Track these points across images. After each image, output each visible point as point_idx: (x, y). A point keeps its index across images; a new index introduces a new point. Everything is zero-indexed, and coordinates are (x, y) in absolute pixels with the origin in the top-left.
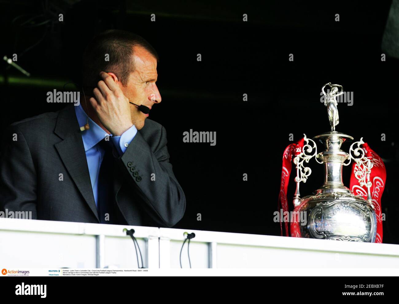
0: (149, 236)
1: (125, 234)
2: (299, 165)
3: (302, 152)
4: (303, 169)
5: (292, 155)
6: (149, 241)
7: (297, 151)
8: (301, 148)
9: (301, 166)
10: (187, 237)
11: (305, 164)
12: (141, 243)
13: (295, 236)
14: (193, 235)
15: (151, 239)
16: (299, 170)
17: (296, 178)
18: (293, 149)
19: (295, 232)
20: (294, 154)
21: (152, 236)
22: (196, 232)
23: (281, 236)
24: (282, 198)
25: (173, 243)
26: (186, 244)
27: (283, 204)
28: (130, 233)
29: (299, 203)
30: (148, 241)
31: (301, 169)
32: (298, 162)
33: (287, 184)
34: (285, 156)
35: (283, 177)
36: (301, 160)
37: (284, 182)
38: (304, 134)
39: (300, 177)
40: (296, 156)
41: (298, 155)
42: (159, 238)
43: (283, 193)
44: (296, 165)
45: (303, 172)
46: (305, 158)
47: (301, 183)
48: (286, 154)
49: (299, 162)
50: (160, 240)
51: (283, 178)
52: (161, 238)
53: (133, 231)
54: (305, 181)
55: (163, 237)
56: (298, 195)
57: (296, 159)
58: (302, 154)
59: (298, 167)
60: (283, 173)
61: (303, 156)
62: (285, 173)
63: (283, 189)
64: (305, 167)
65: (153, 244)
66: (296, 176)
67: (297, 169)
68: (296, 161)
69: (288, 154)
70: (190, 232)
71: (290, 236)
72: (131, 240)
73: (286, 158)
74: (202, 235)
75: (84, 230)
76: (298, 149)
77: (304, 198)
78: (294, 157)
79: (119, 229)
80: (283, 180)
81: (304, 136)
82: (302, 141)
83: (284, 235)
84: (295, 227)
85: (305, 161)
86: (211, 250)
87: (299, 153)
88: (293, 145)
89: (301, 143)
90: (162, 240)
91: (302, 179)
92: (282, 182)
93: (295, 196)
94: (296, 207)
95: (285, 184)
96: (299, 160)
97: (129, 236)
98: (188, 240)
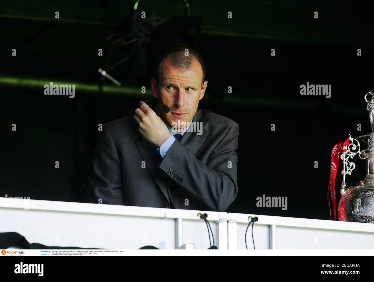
0: (220, 219)
1: (199, 218)
2: (346, 161)
3: (348, 149)
4: (349, 164)
5: (339, 152)
6: (220, 224)
7: (344, 149)
8: (346, 146)
9: (347, 161)
10: (251, 220)
11: (351, 160)
12: (212, 225)
13: (341, 220)
14: (256, 219)
15: (221, 222)
16: (345, 164)
17: (343, 171)
18: (340, 147)
19: (342, 216)
20: (341, 151)
21: (222, 220)
22: (259, 216)
23: (330, 220)
24: (330, 188)
25: (240, 226)
26: (250, 227)
27: (331, 193)
28: (204, 217)
29: (345, 192)
30: (218, 224)
31: (347, 164)
32: (344, 158)
33: (335, 177)
34: (334, 153)
35: (332, 171)
36: (347, 156)
37: (333, 175)
38: (350, 135)
39: (346, 170)
40: (343, 153)
41: (344, 152)
42: (228, 221)
43: (332, 184)
44: (342, 161)
45: (349, 166)
46: (350, 155)
47: (347, 175)
48: (334, 152)
49: (345, 158)
50: (229, 223)
51: (332, 172)
52: (230, 221)
53: (206, 215)
54: (350, 173)
55: (231, 220)
56: (344, 186)
57: (343, 155)
58: (347, 151)
59: (344, 162)
60: (332, 168)
61: (349, 153)
62: (333, 168)
63: (331, 181)
64: (350, 162)
65: (222, 226)
66: (343, 169)
67: (343, 163)
68: (343, 157)
69: (336, 151)
70: (254, 216)
71: (338, 220)
72: (204, 224)
73: (335, 154)
74: (263, 219)
75: (165, 214)
76: (345, 147)
77: (349, 188)
78: (341, 154)
79: (194, 214)
80: (332, 173)
81: (349, 136)
82: (348, 140)
83: (333, 219)
84: (342, 212)
85: (350, 157)
86: (272, 231)
87: (346, 150)
88: (340, 144)
89: (347, 142)
90: (230, 223)
91: (347, 173)
92: (331, 175)
93: (342, 187)
94: (343, 196)
95: (333, 176)
96: (345, 156)
97: (203, 219)
98: (252, 223)
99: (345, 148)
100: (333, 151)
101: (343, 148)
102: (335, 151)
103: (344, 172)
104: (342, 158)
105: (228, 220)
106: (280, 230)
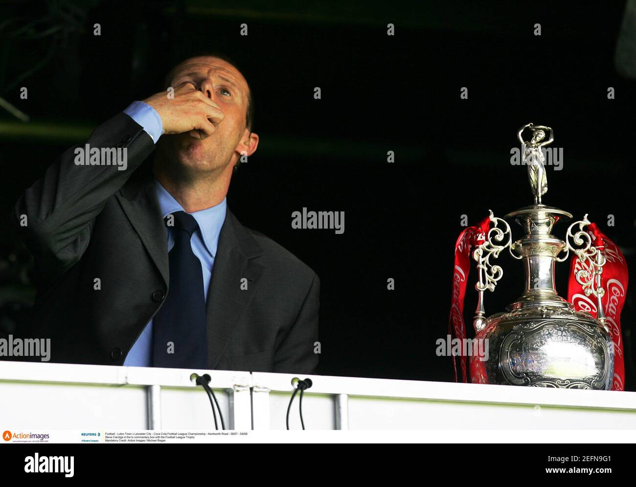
0: (235, 385)
1: (193, 384)
2: (483, 263)
3: (487, 240)
4: (489, 268)
5: (470, 246)
6: (235, 394)
7: (479, 239)
8: (484, 234)
9: (486, 264)
10: (298, 386)
11: (493, 261)
12: (221, 398)
13: (477, 382)
14: (308, 383)
15: (238, 391)
16: (483, 270)
17: (478, 284)
18: (472, 236)
19: (478, 374)
20: (475, 244)
21: (239, 386)
22: (314, 378)
23: (455, 382)
24: (454, 318)
25: (275, 398)
26: (297, 399)
27: (456, 327)
28: (203, 381)
29: (484, 326)
30: (233, 394)
31: (486, 269)
32: (481, 257)
33: (462, 295)
34: (459, 247)
35: (456, 283)
36: (485, 254)
37: (458, 292)
38: (490, 210)
39: (484, 282)
40: (478, 247)
41: (481, 246)
42: (251, 389)
43: (456, 310)
44: (477, 263)
45: (490, 273)
46: (492, 251)
47: (487, 292)
48: (460, 245)
49: (483, 257)
50: (253, 393)
51: (456, 285)
52: (255, 389)
53: (207, 378)
54: (493, 287)
55: (257, 387)
56: (481, 313)
57: (478, 252)
58: (487, 243)
59: (481, 266)
60: (456, 277)
61: (489, 247)
62: (458, 277)
63: (456, 304)
64: (493, 265)
65: (241, 399)
66: (478, 280)
67: (479, 268)
68: (477, 255)
69: (464, 244)
70: (302, 377)
71: (469, 381)
72: (204, 395)
73: (461, 251)
74: (322, 383)
75: (126, 378)
76: (480, 235)
77: (492, 318)
78: (474, 248)
79: (183, 376)
80: (457, 287)
81: (489, 214)
82: (487, 221)
83: (461, 380)
84: (477, 365)
85: (491, 256)
86: (339, 407)
87: (483, 242)
88: (472, 229)
89: (485, 226)
90: (256, 392)
91: (488, 286)
92: (455, 291)
93: (477, 315)
94: (479, 333)
95: (459, 294)
96: (481, 253)
97: (201, 387)
98: (299, 392)
99: (481, 237)
100: (458, 243)
101: (477, 237)
102: (462, 243)
103: (480, 285)
104: (476, 257)
105: (251, 386)
106: (356, 404)
